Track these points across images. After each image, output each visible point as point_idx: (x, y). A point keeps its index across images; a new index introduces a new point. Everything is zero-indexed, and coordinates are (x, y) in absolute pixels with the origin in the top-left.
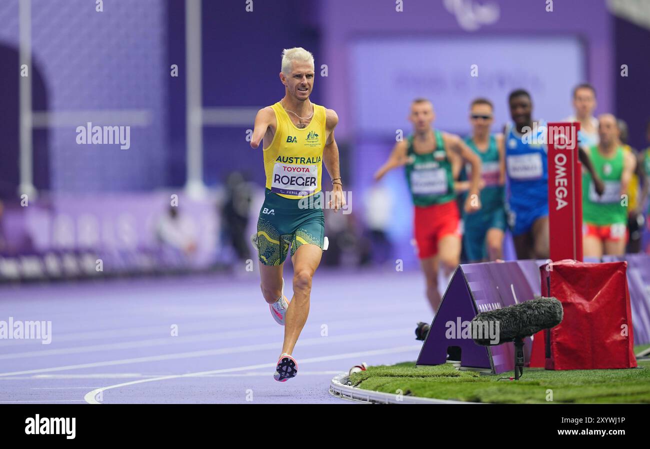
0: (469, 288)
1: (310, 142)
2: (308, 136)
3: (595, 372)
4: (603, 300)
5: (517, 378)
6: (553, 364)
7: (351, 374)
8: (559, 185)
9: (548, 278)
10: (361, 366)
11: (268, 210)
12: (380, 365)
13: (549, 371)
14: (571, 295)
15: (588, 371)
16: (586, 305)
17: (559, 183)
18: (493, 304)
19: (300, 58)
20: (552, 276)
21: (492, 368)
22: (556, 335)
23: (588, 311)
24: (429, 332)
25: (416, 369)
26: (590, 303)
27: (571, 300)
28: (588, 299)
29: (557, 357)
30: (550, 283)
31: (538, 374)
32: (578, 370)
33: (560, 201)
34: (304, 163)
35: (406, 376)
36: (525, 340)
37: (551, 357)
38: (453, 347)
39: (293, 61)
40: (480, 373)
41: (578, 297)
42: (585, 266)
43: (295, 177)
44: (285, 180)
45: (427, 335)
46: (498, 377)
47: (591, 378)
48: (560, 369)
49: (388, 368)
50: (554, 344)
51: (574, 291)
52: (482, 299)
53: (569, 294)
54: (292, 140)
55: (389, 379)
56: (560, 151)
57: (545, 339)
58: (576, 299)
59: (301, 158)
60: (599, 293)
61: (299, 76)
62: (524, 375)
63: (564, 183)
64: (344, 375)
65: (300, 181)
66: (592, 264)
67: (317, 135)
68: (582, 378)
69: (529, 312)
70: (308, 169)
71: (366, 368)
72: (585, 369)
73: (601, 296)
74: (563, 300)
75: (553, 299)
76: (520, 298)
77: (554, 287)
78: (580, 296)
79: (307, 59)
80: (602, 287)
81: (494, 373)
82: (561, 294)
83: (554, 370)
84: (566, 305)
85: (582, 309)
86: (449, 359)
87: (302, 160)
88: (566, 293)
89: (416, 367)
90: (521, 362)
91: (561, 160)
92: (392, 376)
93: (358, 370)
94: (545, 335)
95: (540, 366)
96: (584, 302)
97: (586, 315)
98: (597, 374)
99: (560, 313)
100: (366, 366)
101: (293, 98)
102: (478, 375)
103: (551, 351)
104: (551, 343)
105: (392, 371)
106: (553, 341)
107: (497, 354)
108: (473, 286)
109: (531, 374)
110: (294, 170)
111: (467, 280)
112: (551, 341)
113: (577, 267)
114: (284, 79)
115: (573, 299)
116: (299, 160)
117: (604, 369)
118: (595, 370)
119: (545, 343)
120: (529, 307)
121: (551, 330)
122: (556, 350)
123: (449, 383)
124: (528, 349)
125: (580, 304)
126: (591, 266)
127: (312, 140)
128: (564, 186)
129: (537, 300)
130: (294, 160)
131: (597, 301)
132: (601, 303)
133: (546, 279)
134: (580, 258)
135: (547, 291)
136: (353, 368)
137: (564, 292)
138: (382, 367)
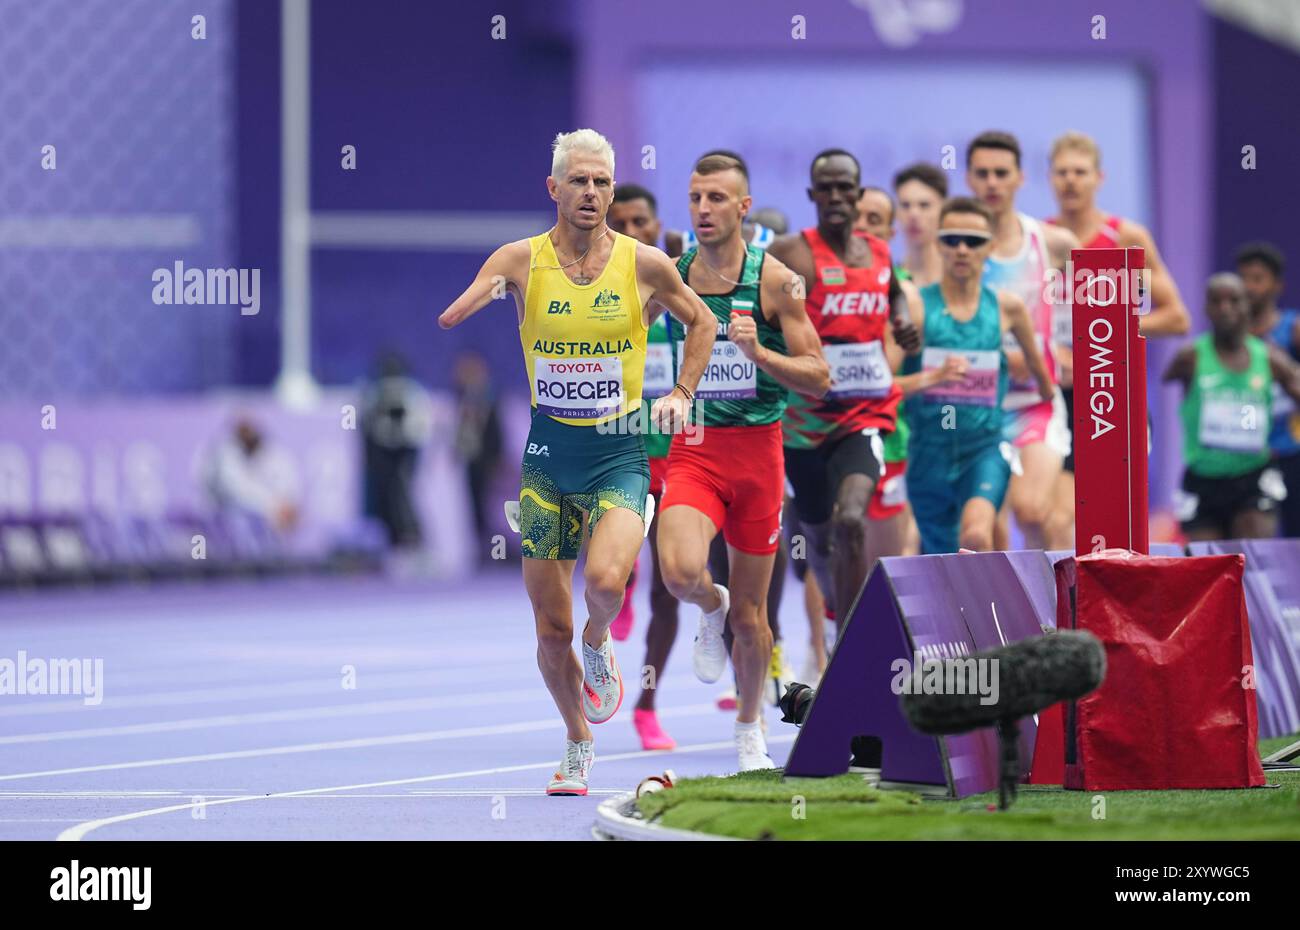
0: (899, 610)
1: (601, 312)
2: (597, 302)
3: (1172, 795)
4: (1192, 639)
5: (1003, 806)
6: (1082, 776)
7: (640, 795)
8: (1098, 387)
9: (1072, 590)
10: (661, 777)
11: (536, 446)
12: (705, 776)
13: (1073, 793)
14: (1121, 627)
15: (1158, 793)
16: (1155, 650)
17: (1097, 380)
18: (951, 645)
19: (583, 147)
20: (1079, 585)
21: (949, 785)
22: (1088, 714)
23: (1159, 661)
24: (811, 705)
25: (781, 786)
26: (1163, 644)
27: (1122, 637)
28: (1160, 636)
29: (1091, 762)
30: (1076, 601)
31: (1049, 798)
32: (1136, 791)
33: (1098, 421)
34: (589, 353)
35: (762, 800)
36: (1023, 723)
37: (1078, 761)
38: (863, 737)
39: (572, 151)
40: (923, 795)
41: (1138, 632)
42: (1152, 564)
43: (575, 384)
44: (557, 390)
45: (808, 711)
46: (962, 803)
47: (1166, 809)
48: (1096, 788)
49: (721, 782)
50: (1084, 732)
51: (1130, 618)
52: (928, 633)
53: (1117, 623)
54: (560, 308)
55: (724, 806)
56: (1098, 312)
57: (1065, 723)
58: (1133, 636)
59: (582, 344)
60: (1183, 622)
61: (582, 181)
62: (1020, 800)
63: (1107, 379)
64: (625, 798)
65: (586, 390)
66: (1168, 560)
67: (616, 298)
68: (1145, 808)
69: (1032, 663)
70: (597, 365)
71: (673, 783)
72: (1150, 789)
73: (1187, 630)
74: (1105, 637)
75: (1084, 635)
76: (1010, 632)
77: (1085, 610)
78: (1141, 629)
79: (598, 148)
80: (1188, 611)
81: (953, 796)
82: (1100, 625)
83: (1084, 790)
84: (1113, 647)
85: (1145, 658)
86: (856, 764)
87: (585, 348)
88: (1112, 622)
89: (783, 782)
90: (1012, 772)
91: (1101, 331)
92: (730, 799)
93: (655, 787)
94: (1064, 714)
95: (1054, 783)
96: (1150, 641)
97: (1156, 671)
98: (1178, 800)
99: (1099, 665)
100: (673, 777)
101: (570, 226)
102: (918, 800)
103: (1078, 750)
104: (1077, 731)
105: (731, 789)
106: (1083, 726)
107: (959, 755)
108: (908, 606)
109: (1034, 798)
110: (571, 369)
111: (896, 592)
112: (1078, 727)
113: (1136, 565)
114: (553, 190)
115: (1125, 635)
116: (577, 349)
117: (1192, 789)
118: (1174, 792)
119: (1065, 731)
120: (1031, 652)
121: (1078, 703)
122: (1088, 746)
123: (856, 816)
124: (1027, 744)
125: (1142, 646)
126: (1166, 564)
127: (606, 309)
128: (1107, 388)
129: (1049, 638)
130: (567, 348)
131: (1179, 640)
132: (1187, 645)
133: (1068, 591)
134: (1141, 546)
135: (1070, 616)
136: (644, 781)
137: (1106, 619)
138: (708, 780)
